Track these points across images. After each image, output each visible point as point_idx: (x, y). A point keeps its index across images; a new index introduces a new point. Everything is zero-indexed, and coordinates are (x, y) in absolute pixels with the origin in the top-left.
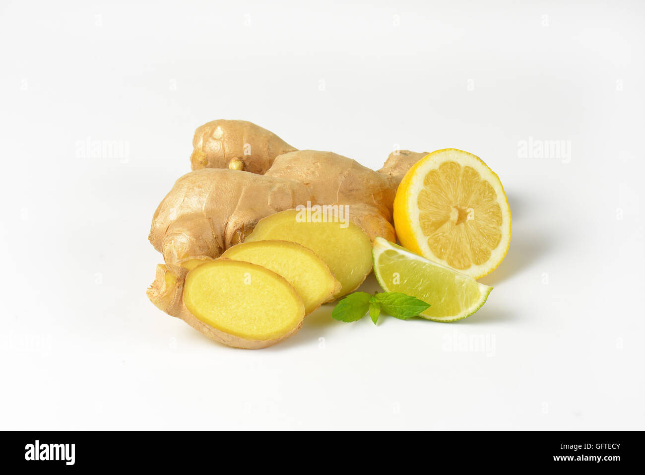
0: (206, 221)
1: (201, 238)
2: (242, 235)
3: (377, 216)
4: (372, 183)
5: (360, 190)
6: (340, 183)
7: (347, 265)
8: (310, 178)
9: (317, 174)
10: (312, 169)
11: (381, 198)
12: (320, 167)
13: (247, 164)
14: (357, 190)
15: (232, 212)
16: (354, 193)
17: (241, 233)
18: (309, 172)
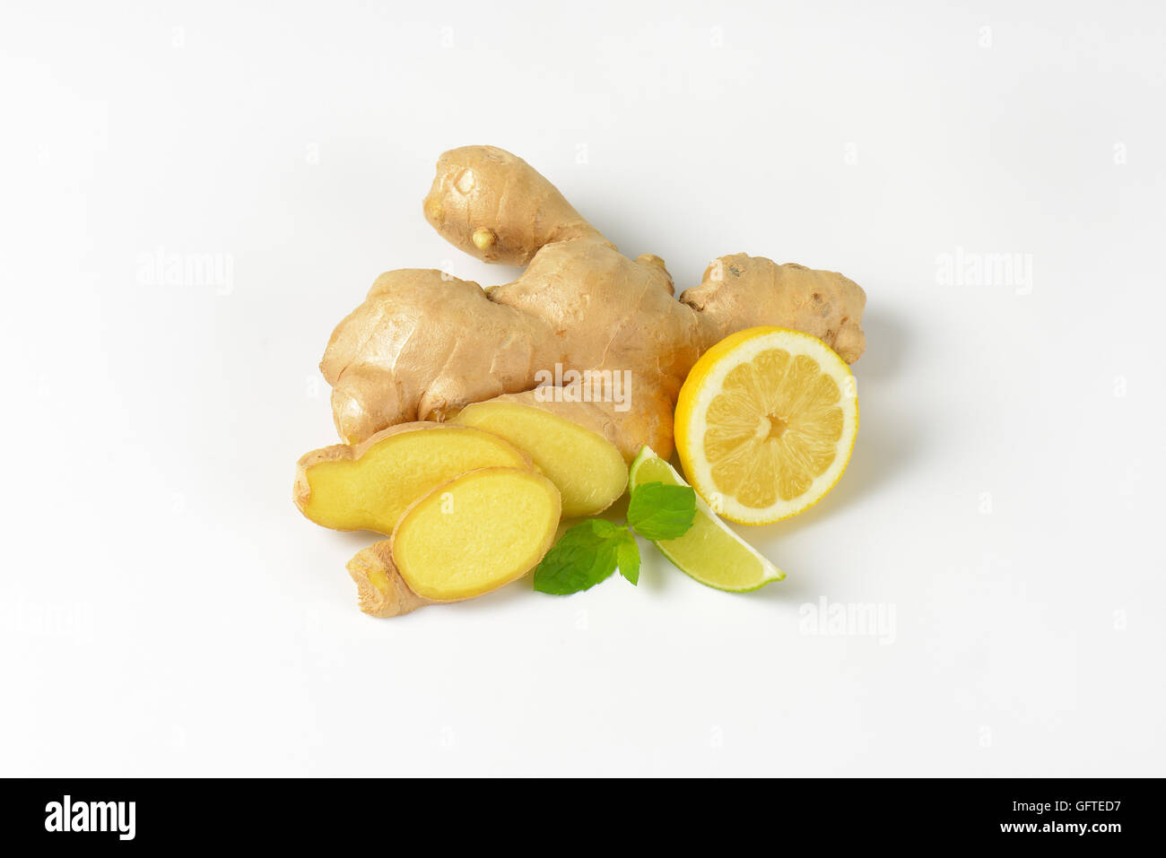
0: (392, 386)
1: (379, 414)
2: (441, 416)
3: (648, 413)
4: (662, 337)
5: (641, 349)
6: (612, 336)
7: (586, 484)
8: (570, 321)
9: (581, 315)
10: (576, 306)
11: (672, 363)
12: (589, 303)
13: (501, 238)
14: (636, 349)
15: (434, 375)
16: (630, 353)
17: (440, 413)
18: (570, 311)
